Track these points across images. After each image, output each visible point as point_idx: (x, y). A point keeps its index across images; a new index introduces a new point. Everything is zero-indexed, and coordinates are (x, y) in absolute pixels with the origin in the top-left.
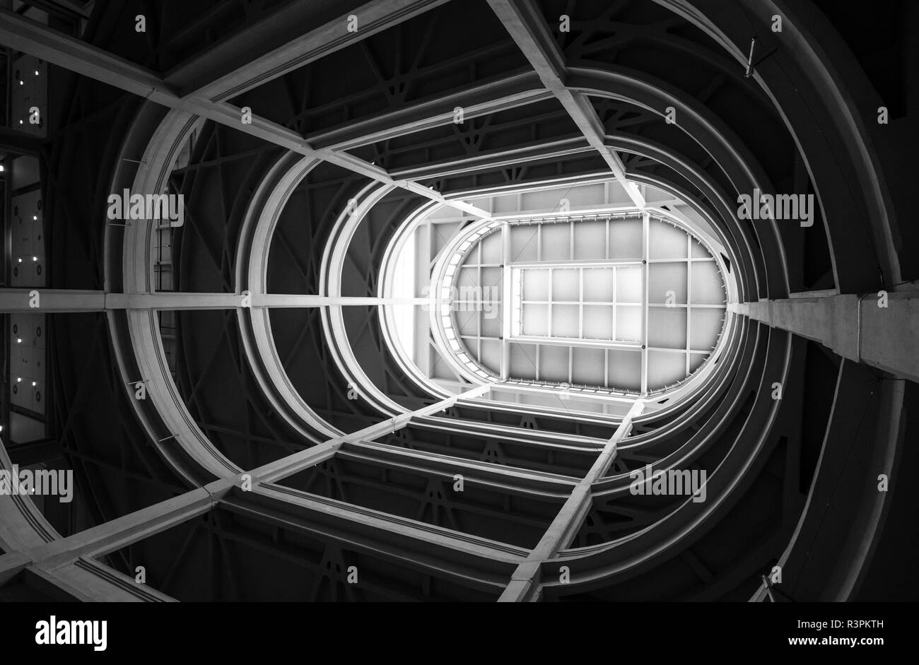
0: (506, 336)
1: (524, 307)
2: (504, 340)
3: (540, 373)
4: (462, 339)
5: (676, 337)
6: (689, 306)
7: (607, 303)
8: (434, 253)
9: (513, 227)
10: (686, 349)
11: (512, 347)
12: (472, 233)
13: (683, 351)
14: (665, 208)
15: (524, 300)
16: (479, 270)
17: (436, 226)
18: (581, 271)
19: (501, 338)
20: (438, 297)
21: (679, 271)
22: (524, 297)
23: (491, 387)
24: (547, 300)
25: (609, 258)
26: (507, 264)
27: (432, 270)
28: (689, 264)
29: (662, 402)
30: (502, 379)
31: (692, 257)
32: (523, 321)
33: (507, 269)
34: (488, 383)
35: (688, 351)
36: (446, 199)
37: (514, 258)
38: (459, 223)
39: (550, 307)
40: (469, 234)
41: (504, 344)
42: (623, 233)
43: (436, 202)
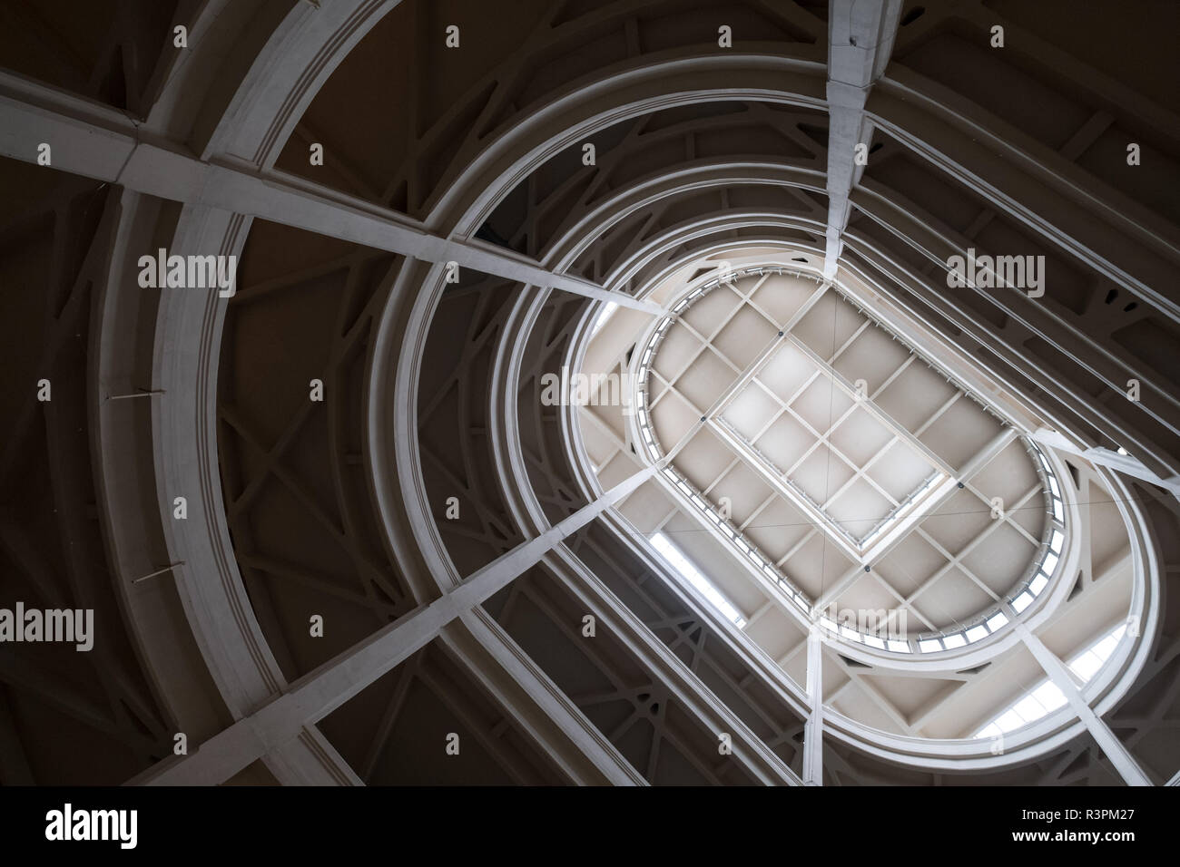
0: (953, 482)
1: (903, 499)
2: (959, 480)
3: (949, 399)
4: (1040, 539)
5: (747, 321)
6: (707, 343)
7: (793, 413)
8: (947, 687)
9: (812, 598)
10: (746, 303)
11: (958, 464)
12: (868, 650)
13: (750, 302)
14: (633, 450)
15: (894, 507)
16: (912, 599)
17: (909, 715)
18: (788, 473)
19: (960, 485)
20: (1011, 629)
21: (689, 384)
22: (890, 511)
23: (1034, 432)
24: (861, 478)
25: (736, 457)
26: (860, 565)
27: (975, 670)
28: (673, 382)
29: (803, 260)
30: (1016, 431)
31: (665, 386)
32: (922, 483)
33: (866, 561)
34: (1040, 443)
35: (746, 298)
36: (809, 711)
37: (847, 565)
38: (864, 677)
39: (867, 467)
40: (876, 653)
41: (964, 475)
42: (701, 466)
43: (826, 722)
